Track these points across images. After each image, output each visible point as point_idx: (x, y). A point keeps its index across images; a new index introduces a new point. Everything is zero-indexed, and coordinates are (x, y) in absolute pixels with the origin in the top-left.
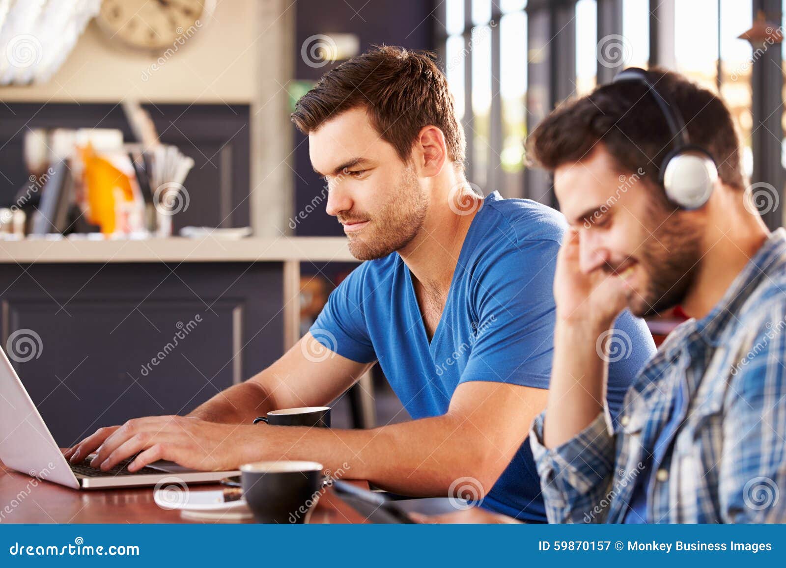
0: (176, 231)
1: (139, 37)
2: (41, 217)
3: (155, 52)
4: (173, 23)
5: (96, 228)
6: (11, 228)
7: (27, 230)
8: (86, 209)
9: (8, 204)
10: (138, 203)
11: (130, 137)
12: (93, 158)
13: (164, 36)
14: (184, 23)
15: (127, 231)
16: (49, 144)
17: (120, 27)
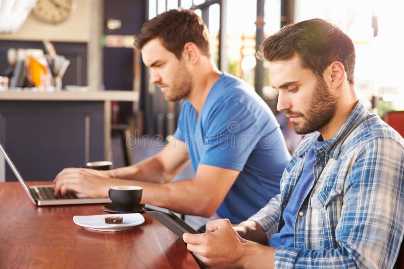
0: (63, 87)
1: (49, 17)
2: (14, 80)
3: (54, 23)
4: (61, 14)
5: (33, 85)
6: (3, 84)
7: (9, 85)
8: (30, 78)
9: (3, 75)
10: (49, 76)
11: (46, 52)
12: (33, 60)
13: (58, 18)
14: (65, 13)
15: (45, 86)
16: (17, 55)
17: (42, 14)
